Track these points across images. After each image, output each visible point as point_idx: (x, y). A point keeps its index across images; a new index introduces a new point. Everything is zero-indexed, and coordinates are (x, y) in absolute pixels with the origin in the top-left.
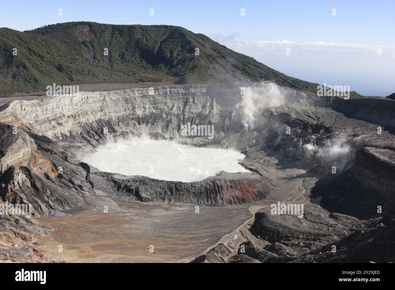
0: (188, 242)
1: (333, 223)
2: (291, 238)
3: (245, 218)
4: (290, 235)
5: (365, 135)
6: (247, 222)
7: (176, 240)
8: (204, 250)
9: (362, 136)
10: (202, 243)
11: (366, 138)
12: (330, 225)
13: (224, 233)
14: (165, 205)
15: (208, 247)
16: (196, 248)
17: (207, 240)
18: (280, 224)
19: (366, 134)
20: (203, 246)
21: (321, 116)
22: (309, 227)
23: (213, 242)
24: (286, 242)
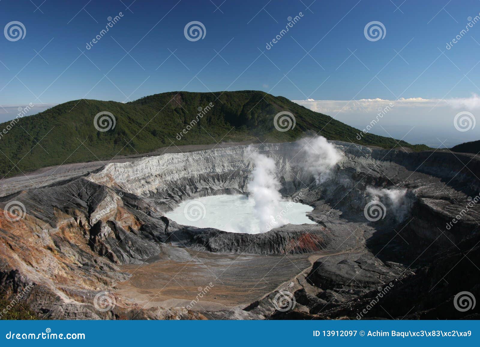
0: (248, 289)
1: (385, 271)
2: (343, 286)
3: (303, 267)
4: (342, 283)
5: (424, 187)
6: (305, 270)
7: (237, 287)
8: (261, 296)
9: (421, 187)
10: (260, 290)
11: (424, 189)
12: (382, 273)
13: (282, 281)
14: (231, 255)
15: (265, 293)
16: (254, 295)
17: (265, 287)
18: (334, 272)
19: (425, 185)
20: (260, 293)
21: (385, 169)
22: (361, 275)
23: (271, 289)
24: (338, 289)
